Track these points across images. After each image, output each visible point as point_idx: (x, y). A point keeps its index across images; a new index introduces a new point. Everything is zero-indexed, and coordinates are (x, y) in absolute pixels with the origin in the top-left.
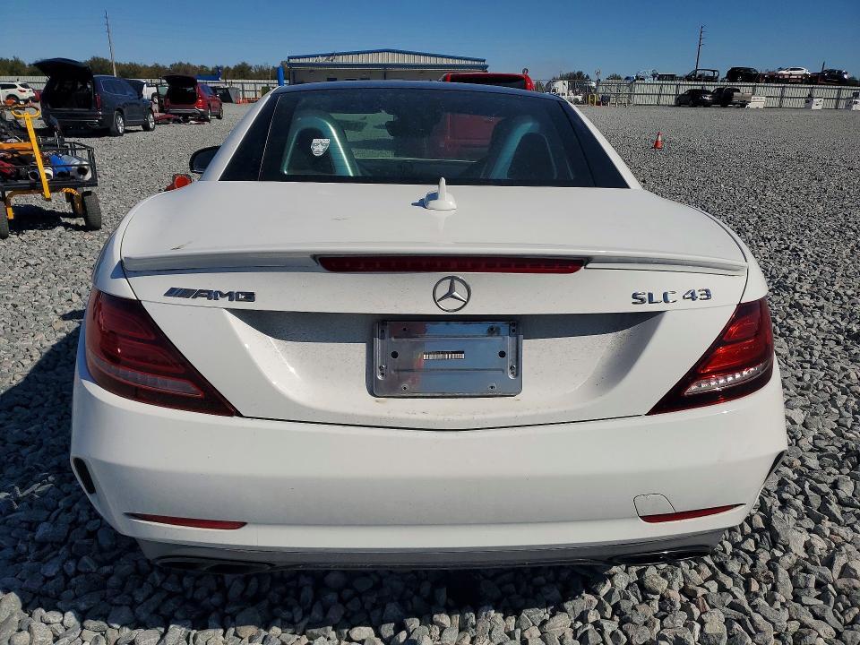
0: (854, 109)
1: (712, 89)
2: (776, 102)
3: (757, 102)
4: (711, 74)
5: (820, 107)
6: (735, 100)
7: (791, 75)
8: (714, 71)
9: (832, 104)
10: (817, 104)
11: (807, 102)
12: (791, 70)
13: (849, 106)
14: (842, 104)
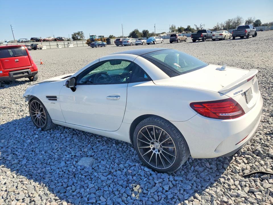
0: (69, 47)
1: (29, 45)
2: (49, 47)
3: (44, 48)
4: (25, 40)
5: (61, 47)
6: (38, 47)
7: (49, 39)
8: (26, 39)
9: (64, 47)
10: (60, 47)
11: (57, 46)
12: (49, 37)
13: (68, 46)
14: (66, 46)
